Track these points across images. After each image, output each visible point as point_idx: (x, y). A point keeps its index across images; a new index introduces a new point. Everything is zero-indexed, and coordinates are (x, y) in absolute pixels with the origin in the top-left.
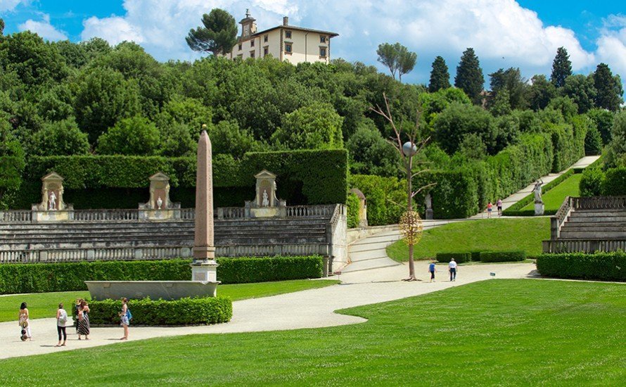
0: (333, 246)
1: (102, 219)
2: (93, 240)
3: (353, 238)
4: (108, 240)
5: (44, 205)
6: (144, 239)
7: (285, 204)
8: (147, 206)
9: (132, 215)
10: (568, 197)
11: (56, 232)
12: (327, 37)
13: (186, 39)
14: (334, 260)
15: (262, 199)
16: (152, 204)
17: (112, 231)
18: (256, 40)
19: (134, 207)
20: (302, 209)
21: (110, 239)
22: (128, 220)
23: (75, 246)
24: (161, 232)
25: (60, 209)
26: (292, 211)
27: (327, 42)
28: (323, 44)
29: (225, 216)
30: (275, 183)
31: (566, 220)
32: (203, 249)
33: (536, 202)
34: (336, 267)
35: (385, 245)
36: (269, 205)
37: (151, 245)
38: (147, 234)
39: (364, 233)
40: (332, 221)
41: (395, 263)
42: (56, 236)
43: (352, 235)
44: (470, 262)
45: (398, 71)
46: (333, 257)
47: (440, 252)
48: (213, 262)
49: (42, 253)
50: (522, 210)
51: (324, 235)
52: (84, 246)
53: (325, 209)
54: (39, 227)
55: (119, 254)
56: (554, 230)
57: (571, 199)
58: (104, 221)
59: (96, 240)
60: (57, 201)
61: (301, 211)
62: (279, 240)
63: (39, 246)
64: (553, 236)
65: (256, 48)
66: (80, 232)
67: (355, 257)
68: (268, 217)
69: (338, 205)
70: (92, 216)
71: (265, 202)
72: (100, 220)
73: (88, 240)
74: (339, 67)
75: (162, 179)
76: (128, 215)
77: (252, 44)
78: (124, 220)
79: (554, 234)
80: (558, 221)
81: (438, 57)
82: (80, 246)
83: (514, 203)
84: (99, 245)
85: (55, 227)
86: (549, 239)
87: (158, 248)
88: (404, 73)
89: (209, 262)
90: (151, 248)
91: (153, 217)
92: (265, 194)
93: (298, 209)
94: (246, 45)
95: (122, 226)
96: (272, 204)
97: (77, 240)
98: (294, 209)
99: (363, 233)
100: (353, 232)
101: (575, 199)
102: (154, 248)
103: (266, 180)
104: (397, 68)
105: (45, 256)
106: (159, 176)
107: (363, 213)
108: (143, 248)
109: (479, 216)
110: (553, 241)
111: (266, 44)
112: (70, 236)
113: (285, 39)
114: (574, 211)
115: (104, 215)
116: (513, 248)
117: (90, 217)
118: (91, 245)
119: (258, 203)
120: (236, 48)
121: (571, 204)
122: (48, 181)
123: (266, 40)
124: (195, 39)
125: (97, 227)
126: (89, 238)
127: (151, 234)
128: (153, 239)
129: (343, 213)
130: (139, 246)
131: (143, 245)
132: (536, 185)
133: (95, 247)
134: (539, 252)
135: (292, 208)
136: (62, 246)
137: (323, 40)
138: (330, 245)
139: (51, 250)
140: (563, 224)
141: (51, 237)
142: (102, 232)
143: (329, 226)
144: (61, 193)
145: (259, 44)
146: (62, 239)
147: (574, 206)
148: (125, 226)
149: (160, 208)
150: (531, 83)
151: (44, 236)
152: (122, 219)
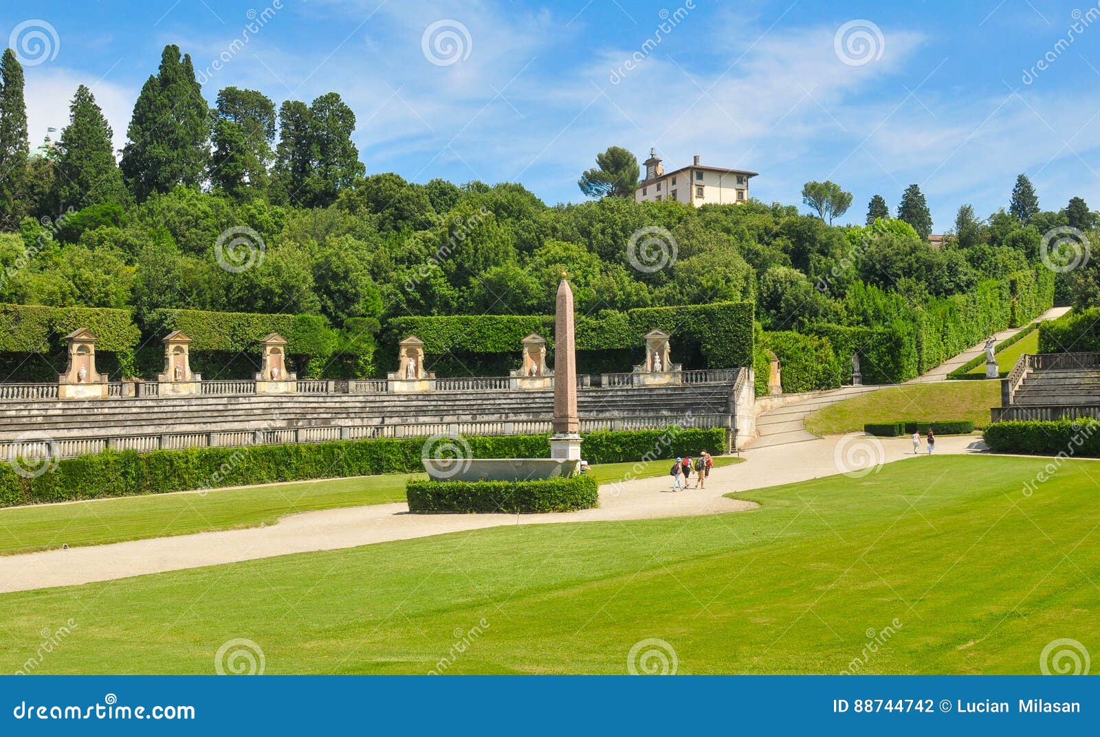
0: (737, 418)
1: (467, 389)
2: (457, 412)
3: (764, 408)
4: (474, 412)
5: (402, 373)
6: (516, 411)
7: (680, 368)
8: (519, 374)
9: (503, 383)
10: (1022, 355)
11: (415, 403)
12: (745, 177)
13: (580, 184)
14: (739, 433)
15: (653, 363)
16: (525, 371)
17: (479, 402)
18: (663, 183)
19: (504, 374)
20: (701, 374)
21: (477, 412)
22: (498, 390)
23: (437, 419)
24: (536, 403)
25: (420, 377)
26: (689, 377)
27: (745, 183)
28: (740, 186)
29: (610, 384)
30: (668, 344)
31: (1020, 382)
32: (563, 420)
33: (988, 363)
34: (740, 441)
35: (802, 415)
36: (662, 370)
37: (523, 417)
38: (519, 406)
39: (778, 402)
40: (734, 388)
41: (814, 437)
42: (416, 408)
43: (763, 404)
44: (905, 435)
45: (828, 213)
46: (737, 431)
47: (868, 422)
48: (577, 436)
49: (397, 428)
50: (971, 372)
51: (725, 404)
52: (447, 419)
53: (728, 374)
54: (396, 399)
55: (487, 429)
56: (1005, 394)
57: (1027, 357)
58: (470, 390)
59: (460, 412)
60: (416, 368)
61: (699, 377)
62: (671, 410)
63: (396, 420)
64: (1005, 401)
65: (663, 192)
66: (443, 403)
67: (764, 431)
68: (661, 385)
69: (743, 368)
70: (457, 386)
71: (658, 366)
72: (466, 390)
73: (451, 412)
74: (753, 209)
75: (536, 341)
76: (498, 383)
77: (659, 189)
78: (494, 390)
79: (1006, 399)
80: (1010, 385)
81: (876, 197)
82: (442, 419)
83: (962, 364)
84: (464, 418)
85: (415, 397)
86: (1000, 406)
87: (531, 422)
88: (837, 216)
89: (570, 436)
90: (523, 422)
91: (527, 385)
92: (657, 357)
93: (696, 374)
94: (652, 189)
95: (490, 397)
96: (665, 369)
97: (439, 412)
98: (692, 374)
99: (775, 402)
100: (764, 401)
101: (1032, 357)
102: (527, 422)
103: (658, 339)
104: (827, 209)
105: (402, 432)
106: (534, 338)
107: (775, 380)
108: (514, 422)
109: (918, 380)
110: (1003, 410)
111: (674, 188)
112: (431, 408)
113: (696, 181)
114: (1032, 371)
115: (470, 383)
116: (958, 418)
117: (454, 386)
118: (454, 419)
119: (649, 368)
120: (639, 193)
121: (1027, 364)
122: (406, 345)
123: (674, 183)
124: (589, 182)
125: (462, 398)
126: (453, 411)
127: (524, 406)
128: (526, 410)
129: (749, 379)
130: (509, 419)
131: (514, 418)
132: (987, 342)
133: (460, 421)
134: (987, 422)
135: (689, 372)
136: (421, 419)
137: (740, 181)
138: (733, 417)
139: (409, 425)
140: (1017, 388)
141: (409, 409)
142: (468, 403)
143: (732, 394)
144: (421, 359)
145: (666, 188)
146: (420, 411)
147: (1032, 365)
148: (494, 396)
149: (534, 375)
150: (988, 224)
151: (401, 409)
152: (491, 388)
